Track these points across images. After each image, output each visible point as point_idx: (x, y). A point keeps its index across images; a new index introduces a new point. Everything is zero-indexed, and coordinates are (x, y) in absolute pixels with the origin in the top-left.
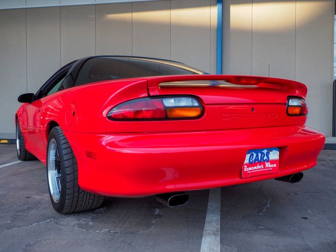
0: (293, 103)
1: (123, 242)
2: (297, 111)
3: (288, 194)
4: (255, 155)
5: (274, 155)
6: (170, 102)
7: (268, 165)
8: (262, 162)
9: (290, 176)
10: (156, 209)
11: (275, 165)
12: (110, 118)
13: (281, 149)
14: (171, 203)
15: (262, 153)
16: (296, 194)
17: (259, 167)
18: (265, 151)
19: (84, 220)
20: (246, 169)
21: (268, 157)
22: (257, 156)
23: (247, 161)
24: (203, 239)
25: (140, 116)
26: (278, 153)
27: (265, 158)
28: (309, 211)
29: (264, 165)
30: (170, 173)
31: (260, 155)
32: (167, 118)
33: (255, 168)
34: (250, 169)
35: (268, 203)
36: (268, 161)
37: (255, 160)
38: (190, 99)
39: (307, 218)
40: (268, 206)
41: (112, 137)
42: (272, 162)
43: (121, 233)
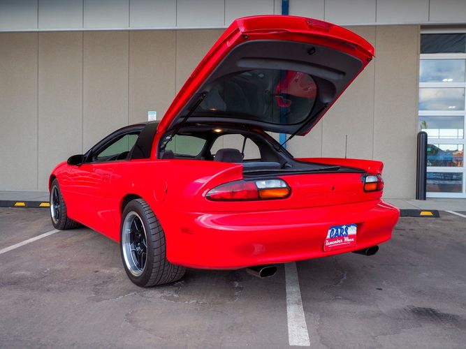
0: (370, 179)
1: (214, 311)
2: (374, 187)
3: (364, 266)
4: (335, 230)
5: (352, 230)
6: (262, 184)
7: (346, 239)
8: (341, 237)
9: (365, 249)
10: (236, 282)
11: (353, 240)
12: (209, 198)
13: (359, 226)
14: (263, 275)
15: (341, 229)
16: (372, 267)
17: (338, 241)
18: (344, 227)
19: (168, 292)
20: (327, 243)
21: (347, 232)
22: (337, 231)
23: (328, 237)
24: (288, 308)
25: (235, 197)
26: (356, 228)
27: (344, 233)
28: (384, 283)
29: (343, 240)
30: (258, 248)
31: (339, 230)
32: (259, 198)
33: (335, 242)
34: (331, 243)
35: (345, 275)
36: (346, 236)
37: (336, 235)
38: (279, 181)
39: (381, 289)
40: (345, 278)
41: (211, 215)
42: (350, 237)
43: (210, 304)
